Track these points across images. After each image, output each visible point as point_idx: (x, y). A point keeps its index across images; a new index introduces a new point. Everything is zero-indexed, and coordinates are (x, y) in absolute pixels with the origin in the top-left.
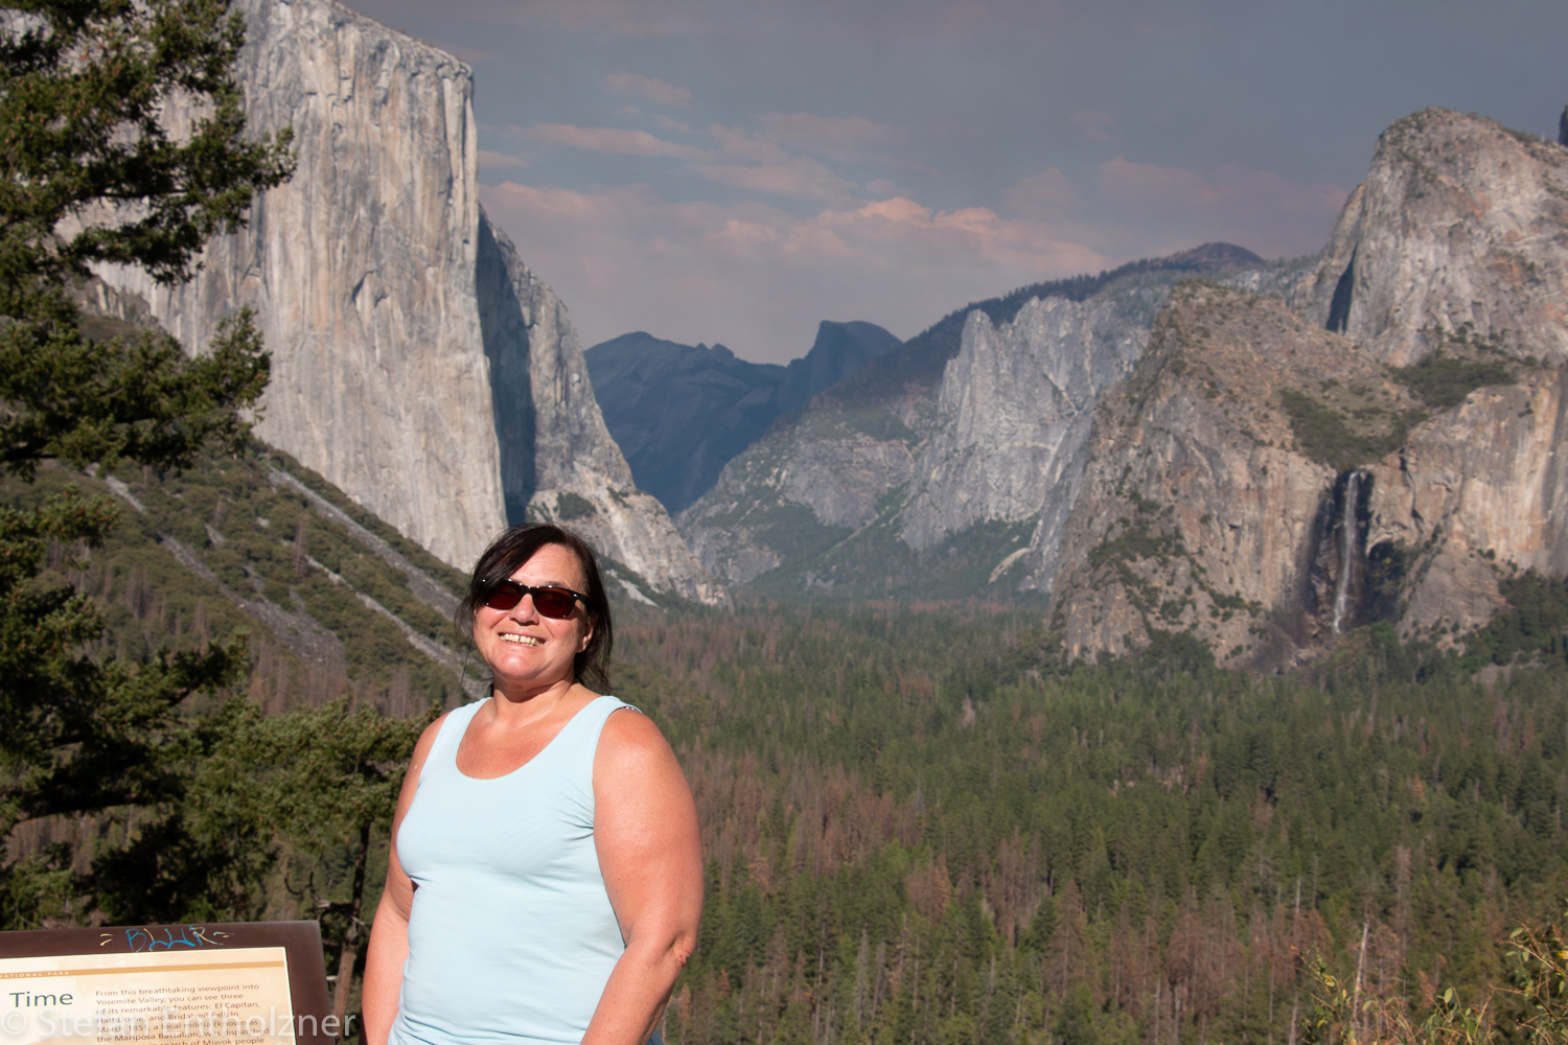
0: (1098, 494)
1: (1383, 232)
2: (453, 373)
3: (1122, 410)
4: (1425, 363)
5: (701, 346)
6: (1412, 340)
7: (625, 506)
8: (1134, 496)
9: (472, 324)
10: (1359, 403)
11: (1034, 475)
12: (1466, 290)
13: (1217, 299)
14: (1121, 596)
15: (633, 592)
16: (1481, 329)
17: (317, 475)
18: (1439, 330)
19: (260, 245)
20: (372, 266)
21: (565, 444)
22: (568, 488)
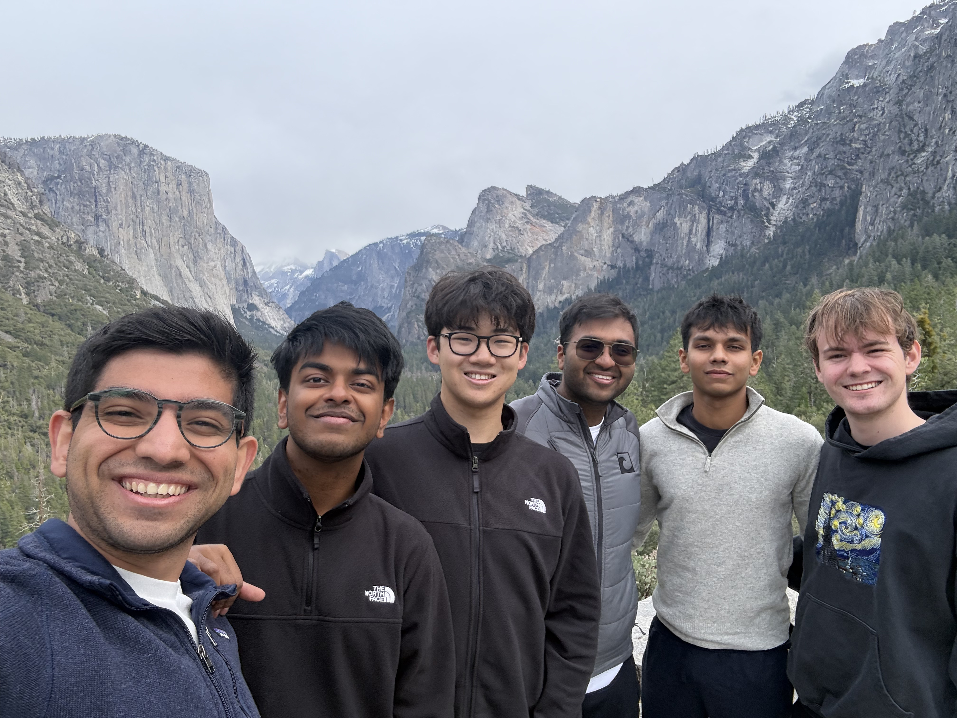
0: (408, 296)
1: (481, 221)
2: (210, 268)
3: (413, 273)
4: (495, 257)
6: (491, 251)
7: (269, 306)
8: (418, 297)
9: (215, 253)
11: (391, 293)
12: (504, 237)
13: (438, 241)
14: (416, 326)
15: (273, 332)
16: (508, 248)
17: (166, 301)
18: (497, 248)
19: (143, 230)
20: (181, 236)
21: (249, 288)
22: (251, 302)
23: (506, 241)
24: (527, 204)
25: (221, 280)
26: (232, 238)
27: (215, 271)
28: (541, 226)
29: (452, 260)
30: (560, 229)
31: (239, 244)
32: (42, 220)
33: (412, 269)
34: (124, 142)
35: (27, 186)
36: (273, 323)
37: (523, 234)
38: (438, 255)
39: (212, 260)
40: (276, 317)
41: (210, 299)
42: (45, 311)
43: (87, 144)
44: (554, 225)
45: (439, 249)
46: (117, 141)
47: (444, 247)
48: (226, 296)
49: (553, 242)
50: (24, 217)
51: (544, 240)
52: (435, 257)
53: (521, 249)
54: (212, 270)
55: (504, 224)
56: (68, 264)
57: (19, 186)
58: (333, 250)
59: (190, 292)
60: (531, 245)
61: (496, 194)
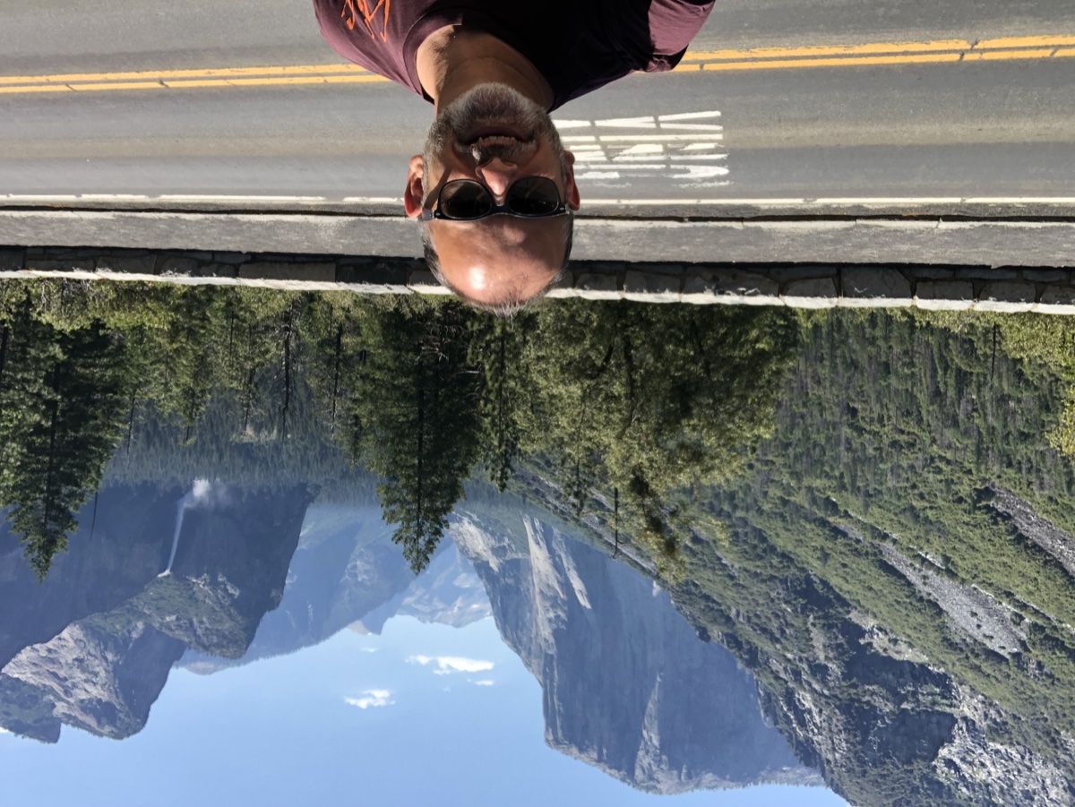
7: (477, 553)
10: (162, 603)
21: (502, 579)
23: (106, 649)
24: (62, 711)
25: (541, 592)
27: (548, 604)
28: (37, 673)
29: (204, 619)
30: (11, 670)
31: (510, 643)
32: (777, 678)
33: (272, 604)
34: (650, 784)
35: (792, 723)
36: (473, 529)
37: (76, 659)
38: (227, 626)
39: (550, 620)
40: (468, 537)
41: (558, 567)
42: (791, 560)
43: (695, 779)
44: (16, 676)
45: (224, 637)
46: (658, 786)
47: (215, 640)
48: (535, 571)
49: (24, 647)
50: (801, 683)
51: (37, 651)
52: (232, 623)
53: (81, 636)
54: (552, 606)
55: (107, 677)
56: (755, 620)
57: (802, 724)
58: (370, 634)
59: (581, 577)
60: (63, 643)
61: (115, 726)
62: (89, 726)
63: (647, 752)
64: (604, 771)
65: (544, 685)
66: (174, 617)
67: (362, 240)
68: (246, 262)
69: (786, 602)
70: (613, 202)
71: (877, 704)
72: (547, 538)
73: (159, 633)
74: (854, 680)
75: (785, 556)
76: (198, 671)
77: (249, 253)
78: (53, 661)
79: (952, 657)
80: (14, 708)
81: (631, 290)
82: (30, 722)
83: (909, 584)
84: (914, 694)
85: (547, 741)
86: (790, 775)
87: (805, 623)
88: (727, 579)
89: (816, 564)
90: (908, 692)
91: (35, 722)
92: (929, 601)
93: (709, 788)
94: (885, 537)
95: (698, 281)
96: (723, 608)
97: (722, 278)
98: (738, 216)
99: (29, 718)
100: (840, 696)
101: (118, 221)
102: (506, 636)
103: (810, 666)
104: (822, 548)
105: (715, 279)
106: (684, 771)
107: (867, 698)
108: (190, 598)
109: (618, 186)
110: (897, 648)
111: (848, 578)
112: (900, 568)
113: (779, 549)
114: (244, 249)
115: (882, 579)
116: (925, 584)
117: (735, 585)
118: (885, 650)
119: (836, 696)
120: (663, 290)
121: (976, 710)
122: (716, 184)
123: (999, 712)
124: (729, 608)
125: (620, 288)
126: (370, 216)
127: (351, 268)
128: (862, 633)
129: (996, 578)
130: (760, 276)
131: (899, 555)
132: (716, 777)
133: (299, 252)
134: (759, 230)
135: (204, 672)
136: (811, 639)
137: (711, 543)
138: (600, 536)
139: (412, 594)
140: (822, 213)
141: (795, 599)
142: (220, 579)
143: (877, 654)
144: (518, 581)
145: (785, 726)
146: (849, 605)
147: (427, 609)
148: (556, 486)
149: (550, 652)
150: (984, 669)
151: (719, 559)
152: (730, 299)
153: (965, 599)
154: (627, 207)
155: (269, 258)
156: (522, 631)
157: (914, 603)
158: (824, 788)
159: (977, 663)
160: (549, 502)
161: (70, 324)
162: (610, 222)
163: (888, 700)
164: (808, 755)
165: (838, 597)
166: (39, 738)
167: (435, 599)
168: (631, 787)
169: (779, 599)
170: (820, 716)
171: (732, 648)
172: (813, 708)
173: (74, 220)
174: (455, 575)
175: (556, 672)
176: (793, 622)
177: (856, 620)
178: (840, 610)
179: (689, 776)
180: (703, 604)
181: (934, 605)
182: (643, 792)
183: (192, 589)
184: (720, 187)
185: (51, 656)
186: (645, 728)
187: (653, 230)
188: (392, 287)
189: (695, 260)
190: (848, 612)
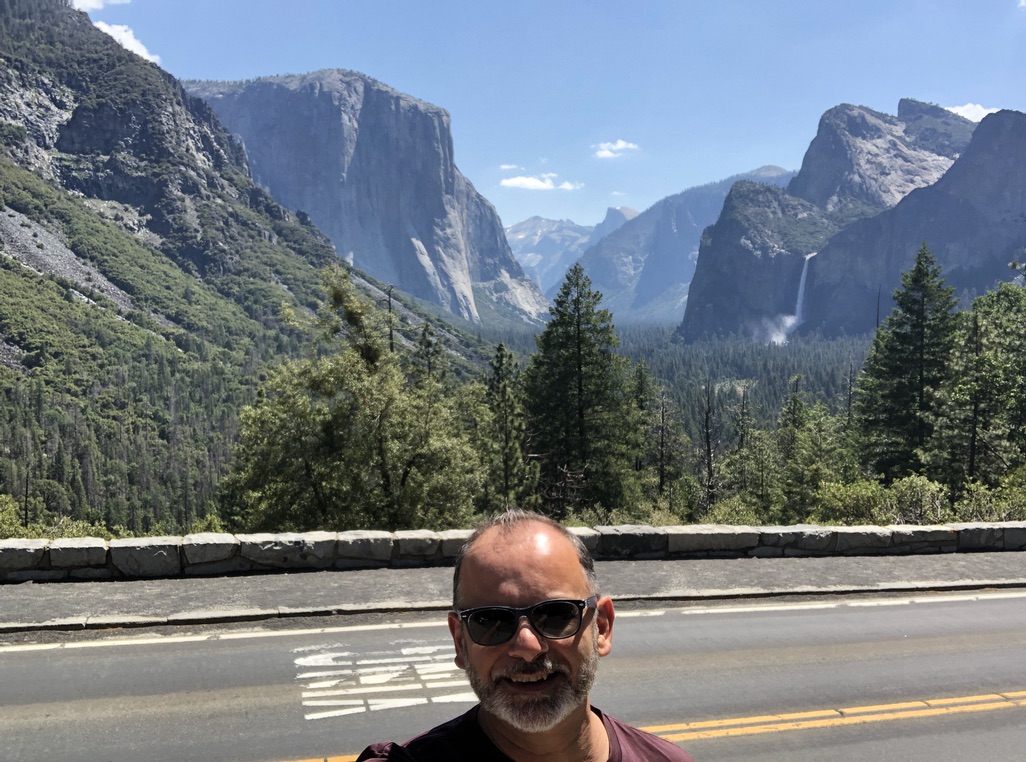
5: (561, 221)
6: (835, 200)
7: (521, 285)
9: (456, 217)
10: (811, 229)
12: (857, 178)
15: (526, 320)
18: (846, 196)
21: (497, 262)
22: (499, 280)
23: (861, 185)
24: (898, 128)
25: (459, 252)
26: (478, 196)
27: (453, 241)
28: (920, 160)
29: (771, 216)
30: (946, 163)
31: (487, 203)
32: (230, 180)
33: (710, 231)
34: (349, 78)
35: (215, 138)
36: (527, 308)
37: (889, 174)
38: (751, 210)
39: (450, 226)
40: (532, 300)
41: (445, 276)
42: (221, 291)
43: (306, 83)
44: (941, 158)
45: (752, 200)
46: (341, 77)
47: (761, 198)
48: (466, 272)
49: (935, 184)
50: (207, 176)
51: (924, 181)
52: (746, 213)
53: (884, 195)
54: (449, 239)
55: (859, 159)
56: (253, 233)
57: (205, 138)
58: (618, 208)
59: (422, 267)
60: (900, 189)
61: (848, 115)
62: (872, 115)
63: (352, 107)
64: (393, 89)
65: (453, 166)
66: (800, 216)
67: (646, 575)
68: (752, 548)
69: (224, 251)
70: (406, 625)
71: (133, 158)
72: (455, 303)
73: (812, 201)
74: (155, 181)
75: (227, 294)
76: (776, 168)
77: (751, 557)
78: (909, 172)
79: (62, 205)
80: (941, 129)
81: (386, 541)
82: (926, 117)
83: (104, 273)
84: (97, 170)
85: (448, 116)
86: (215, 90)
87: (204, 231)
88: (282, 270)
89: (196, 288)
90: (102, 172)
91: (921, 117)
92: (84, 257)
93: (294, 76)
94: (129, 317)
95: (320, 553)
96: (285, 244)
97: (297, 558)
98: (283, 619)
99: (927, 121)
100: (169, 165)
101: (875, 581)
102: (491, 210)
103: (199, 191)
104: (190, 303)
105: (304, 556)
106: (317, 91)
107: (143, 164)
108: (786, 234)
109: (402, 641)
110: (115, 212)
111: (164, 277)
112: (113, 288)
113: (233, 301)
114: (755, 560)
115: (131, 277)
116: (89, 274)
117: (274, 265)
118: (126, 210)
119: (174, 165)
120: (355, 542)
121: (36, 157)
122: (306, 649)
123: (14, 155)
124: (278, 242)
125: (397, 542)
126: (640, 598)
127: (654, 548)
128: (150, 225)
129: (19, 282)
130: (260, 561)
131: (114, 300)
132: (287, 86)
133: (704, 561)
134: (263, 606)
135: (769, 168)
136: (198, 217)
137: (299, 305)
138: (405, 306)
139: (581, 245)
140: (201, 626)
141: (215, 254)
142: (759, 252)
143: (135, 206)
144: (482, 261)
145: (222, 135)
146: (163, 251)
147: (566, 232)
148: (450, 351)
149: (449, 196)
150: (29, 195)
151: (290, 289)
152: (289, 537)
153: (48, 260)
154: (393, 622)
155: (731, 553)
156: (476, 216)
157: (99, 255)
158: (182, 79)
159: (36, 201)
160: (456, 336)
161: (912, 482)
162: (409, 606)
163: (122, 163)
164: (199, 109)
165: (173, 258)
166: (917, 102)
167: (559, 242)
168: (367, 75)
169: (231, 254)
170: (188, 145)
171: (275, 207)
172: (195, 153)
173: (916, 579)
174: (542, 264)
175: (442, 178)
176: (217, 233)
177: (156, 237)
178: (171, 246)
179: (312, 87)
180: (305, 245)
181: (79, 254)
182: (355, 71)
183: (785, 243)
184: (302, 646)
185: (911, 177)
186: (356, 130)
187: (367, 600)
188: (615, 532)
189: (324, 573)
190: (163, 244)
